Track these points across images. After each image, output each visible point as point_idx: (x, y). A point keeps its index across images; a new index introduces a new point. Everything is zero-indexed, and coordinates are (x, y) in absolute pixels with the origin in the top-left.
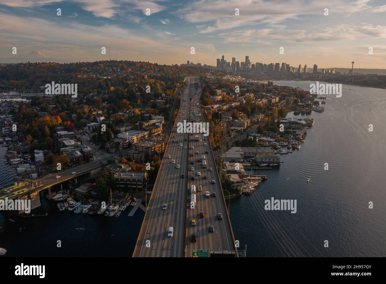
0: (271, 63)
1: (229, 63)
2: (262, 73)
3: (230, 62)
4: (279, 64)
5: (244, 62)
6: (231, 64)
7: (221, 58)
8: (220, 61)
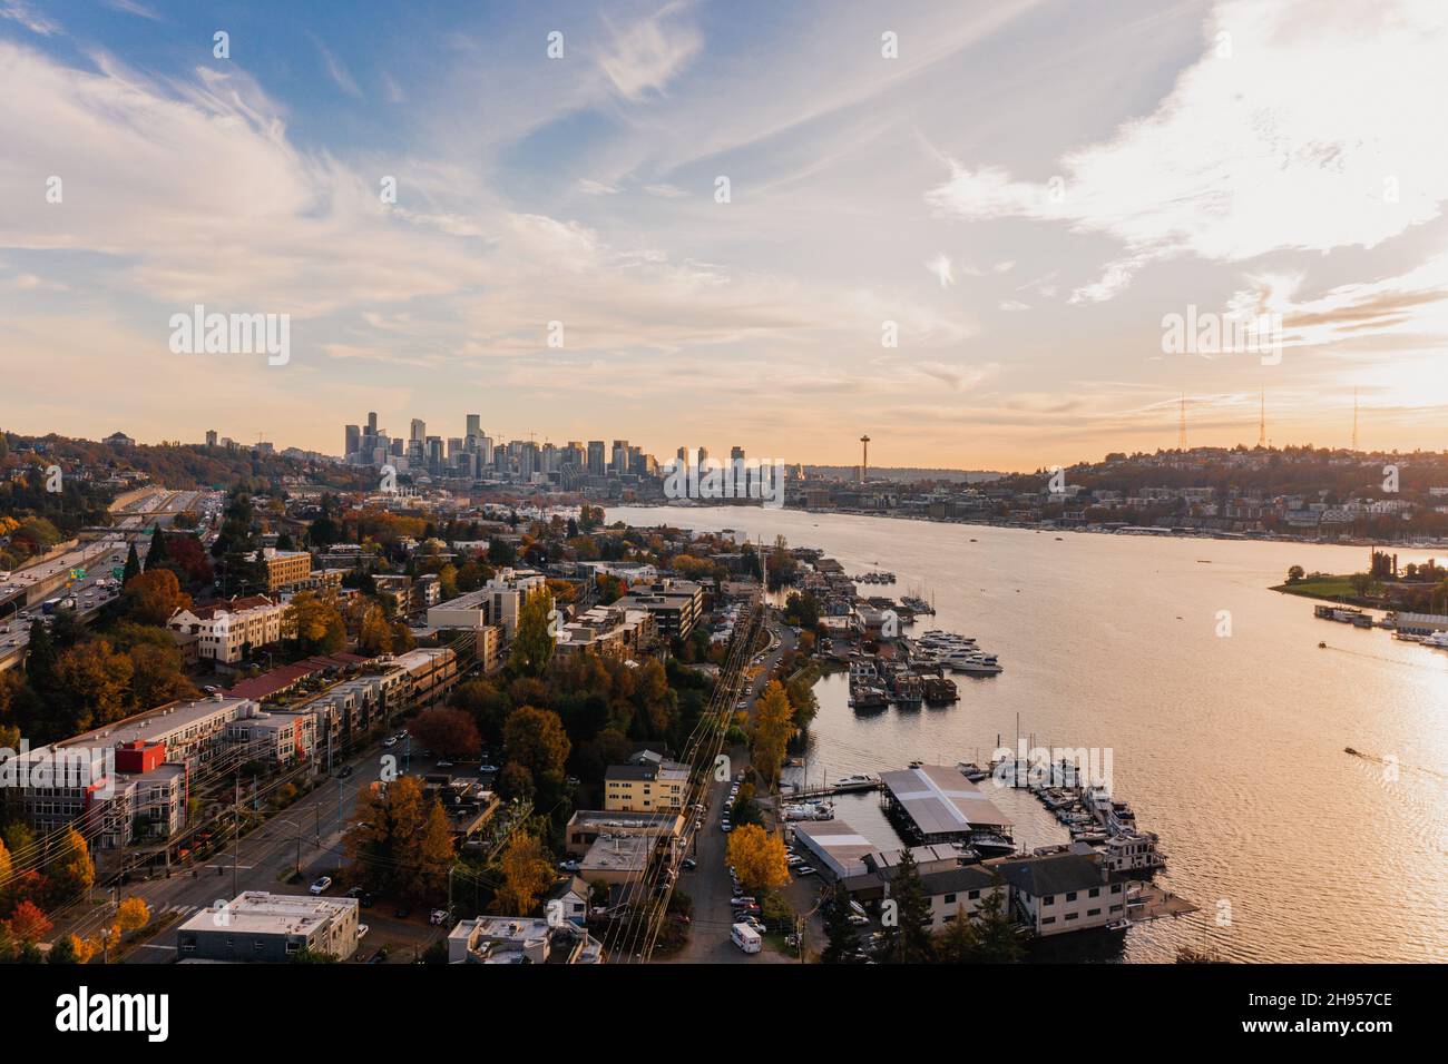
0: (570, 443)
1: (399, 442)
2: (538, 478)
3: (402, 440)
4: (601, 445)
5: (461, 440)
6: (406, 446)
7: (363, 423)
8: (362, 434)
